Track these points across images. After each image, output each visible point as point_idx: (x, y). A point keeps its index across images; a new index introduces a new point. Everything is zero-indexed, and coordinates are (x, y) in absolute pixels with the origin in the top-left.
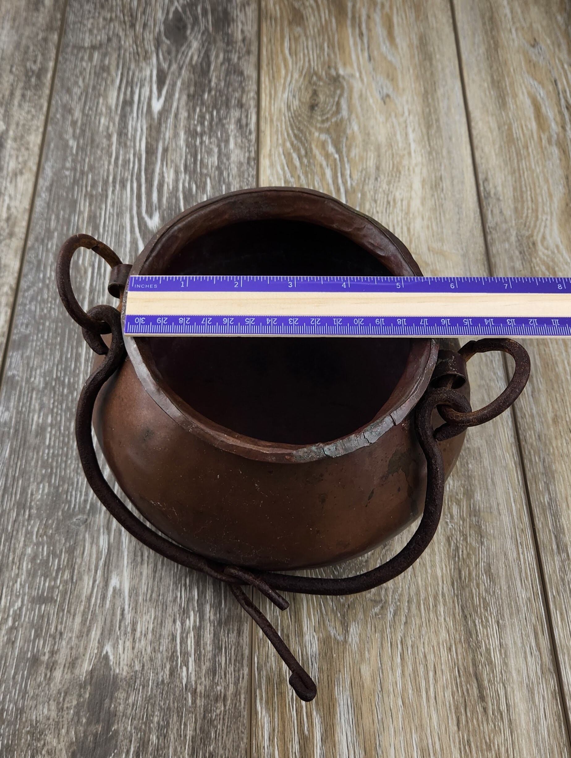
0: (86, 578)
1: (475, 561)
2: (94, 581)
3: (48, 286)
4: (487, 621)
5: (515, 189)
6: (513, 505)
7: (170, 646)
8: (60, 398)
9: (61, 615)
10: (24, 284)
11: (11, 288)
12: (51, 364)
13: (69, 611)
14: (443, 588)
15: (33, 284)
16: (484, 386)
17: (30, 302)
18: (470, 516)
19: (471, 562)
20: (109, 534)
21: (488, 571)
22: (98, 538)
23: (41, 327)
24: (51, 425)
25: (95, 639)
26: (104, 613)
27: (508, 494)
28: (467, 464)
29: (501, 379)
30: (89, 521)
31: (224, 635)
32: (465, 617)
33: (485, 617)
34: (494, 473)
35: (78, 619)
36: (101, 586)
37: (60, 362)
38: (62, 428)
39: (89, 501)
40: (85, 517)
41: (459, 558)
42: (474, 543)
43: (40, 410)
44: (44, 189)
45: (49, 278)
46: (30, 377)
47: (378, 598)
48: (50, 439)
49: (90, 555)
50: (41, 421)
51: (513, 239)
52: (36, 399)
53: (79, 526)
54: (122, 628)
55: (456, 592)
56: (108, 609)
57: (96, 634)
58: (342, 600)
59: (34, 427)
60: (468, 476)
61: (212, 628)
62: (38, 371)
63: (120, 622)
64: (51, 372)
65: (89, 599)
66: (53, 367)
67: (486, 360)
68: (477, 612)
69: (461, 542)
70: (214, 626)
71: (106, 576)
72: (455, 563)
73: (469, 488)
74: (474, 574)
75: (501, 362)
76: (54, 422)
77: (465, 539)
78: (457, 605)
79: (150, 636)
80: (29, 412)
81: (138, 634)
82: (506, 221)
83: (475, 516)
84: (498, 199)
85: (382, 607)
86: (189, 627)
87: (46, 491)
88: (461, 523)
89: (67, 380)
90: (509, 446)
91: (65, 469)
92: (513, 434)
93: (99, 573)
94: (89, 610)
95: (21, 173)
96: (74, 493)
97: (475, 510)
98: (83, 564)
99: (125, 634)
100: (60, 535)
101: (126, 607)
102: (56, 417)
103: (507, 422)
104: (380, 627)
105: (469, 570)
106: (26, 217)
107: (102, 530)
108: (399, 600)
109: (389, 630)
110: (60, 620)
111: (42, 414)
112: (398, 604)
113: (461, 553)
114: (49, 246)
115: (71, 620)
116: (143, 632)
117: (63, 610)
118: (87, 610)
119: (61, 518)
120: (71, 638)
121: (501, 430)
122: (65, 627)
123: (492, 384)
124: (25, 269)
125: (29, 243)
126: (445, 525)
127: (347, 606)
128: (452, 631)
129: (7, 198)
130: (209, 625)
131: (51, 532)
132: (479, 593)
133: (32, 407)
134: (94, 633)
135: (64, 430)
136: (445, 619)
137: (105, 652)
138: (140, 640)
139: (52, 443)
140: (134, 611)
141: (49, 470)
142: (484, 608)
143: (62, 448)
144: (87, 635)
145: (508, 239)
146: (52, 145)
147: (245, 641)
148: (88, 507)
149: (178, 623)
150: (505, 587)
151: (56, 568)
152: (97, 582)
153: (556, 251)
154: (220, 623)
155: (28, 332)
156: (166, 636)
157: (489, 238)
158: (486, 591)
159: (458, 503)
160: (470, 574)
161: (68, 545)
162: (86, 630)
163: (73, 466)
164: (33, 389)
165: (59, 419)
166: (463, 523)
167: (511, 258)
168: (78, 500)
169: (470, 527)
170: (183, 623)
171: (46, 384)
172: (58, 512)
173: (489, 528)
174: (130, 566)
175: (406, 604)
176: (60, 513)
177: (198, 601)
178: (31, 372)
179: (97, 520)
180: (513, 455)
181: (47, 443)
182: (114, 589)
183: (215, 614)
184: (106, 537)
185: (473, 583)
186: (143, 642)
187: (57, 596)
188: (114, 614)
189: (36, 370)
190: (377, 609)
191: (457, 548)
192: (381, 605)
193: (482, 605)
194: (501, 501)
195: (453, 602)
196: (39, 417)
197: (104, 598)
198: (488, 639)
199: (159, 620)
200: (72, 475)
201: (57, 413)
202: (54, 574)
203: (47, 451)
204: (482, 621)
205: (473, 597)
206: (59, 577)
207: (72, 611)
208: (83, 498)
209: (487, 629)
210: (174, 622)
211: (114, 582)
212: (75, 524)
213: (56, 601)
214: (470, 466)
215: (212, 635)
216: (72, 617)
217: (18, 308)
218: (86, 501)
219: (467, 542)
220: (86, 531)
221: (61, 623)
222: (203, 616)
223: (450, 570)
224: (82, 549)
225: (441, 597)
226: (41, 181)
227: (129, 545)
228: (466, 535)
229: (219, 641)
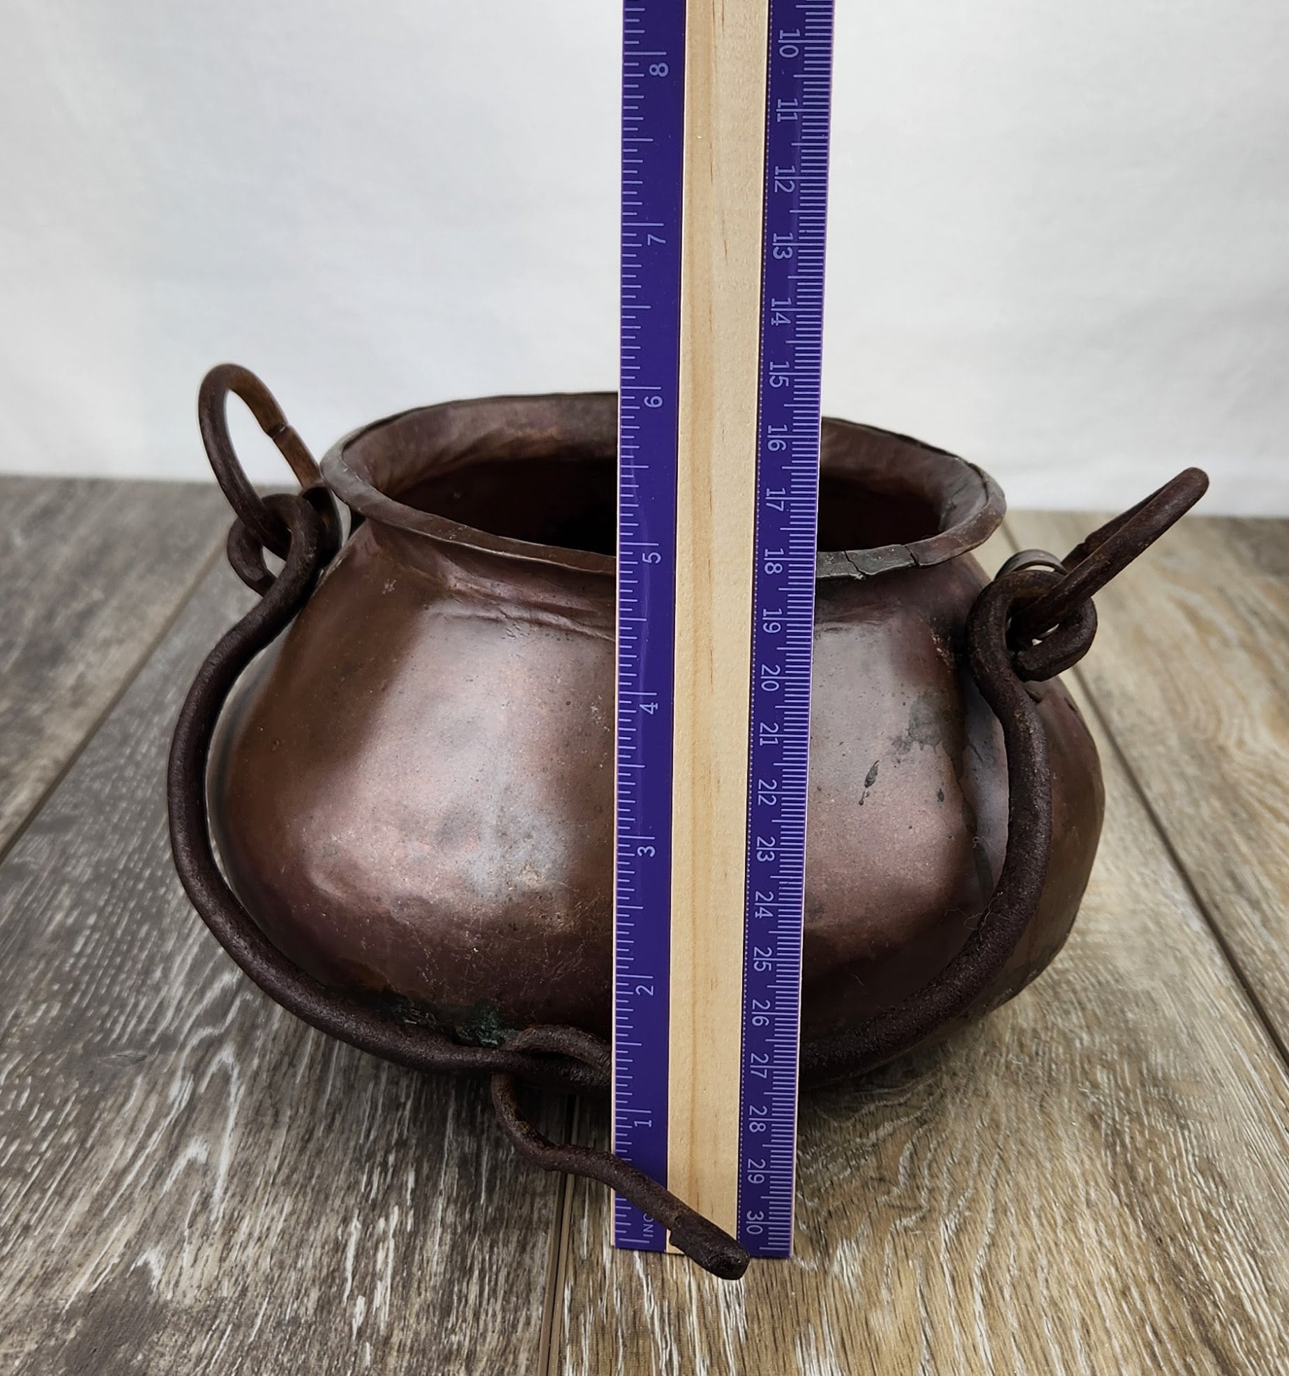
0: (119, 1144)
1: (1170, 1153)
2: (141, 1147)
3: (138, 765)
4: (1220, 1248)
5: (1163, 690)
6: (1253, 1072)
7: (325, 1260)
8: (126, 894)
9: (36, 1197)
10: (84, 759)
11: (56, 762)
12: (117, 852)
13: (59, 1193)
14: (1087, 1193)
15: (106, 760)
16: (1143, 911)
17: (92, 780)
18: (1143, 1085)
19: (1161, 1156)
20: (197, 1081)
21: (1207, 1167)
22: (167, 1084)
23: (108, 809)
24: (94, 928)
25: (117, 1239)
26: (155, 1199)
27: (1232, 1055)
28: (1122, 1011)
29: (1183, 904)
30: (148, 1060)
31: (481, 1250)
32: (1159, 1241)
33: (1213, 1242)
34: (1193, 1027)
35: (79, 1208)
36: (157, 1156)
37: (140, 849)
38: (119, 932)
39: (159, 1030)
40: (141, 1053)
41: (1123, 1145)
42: (1160, 1126)
43: (72, 908)
44: (163, 661)
45: (145, 756)
46: (64, 865)
47: (910, 1204)
48: (85, 945)
49: (141, 1110)
50: (70, 921)
51: (1173, 741)
52: (68, 893)
53: (124, 1065)
54: (200, 1224)
55: (1125, 1199)
56: (169, 1193)
57: (122, 1232)
58: (809, 1204)
59: (51, 928)
60: (1128, 1029)
61: (448, 1237)
62: (84, 861)
63: (195, 1215)
64: (112, 863)
65: (119, 1176)
66: (119, 858)
67: (1143, 879)
68: (1189, 1234)
69: (1127, 1123)
70: (454, 1233)
71: (173, 1141)
72: (1114, 1154)
73: (1133, 1045)
74: (1170, 1173)
75: (1179, 882)
76: (102, 923)
77: (1136, 1118)
78: (1130, 1220)
79: (273, 1241)
80: (46, 909)
81: (241, 1236)
82: (1151, 722)
83: (1155, 1085)
84: (1131, 700)
85: (923, 1219)
86: (385, 1232)
87: (54, 1012)
88: (1122, 1095)
89: (147, 873)
90: (1223, 991)
91: (110, 987)
92: (1229, 975)
93: (156, 1137)
94: (114, 1193)
95: (120, 642)
96: (122, 1019)
97: (1155, 1078)
98: (118, 1120)
99: (205, 1234)
100: (68, 1076)
101: (218, 1193)
102: (109, 918)
103: (1212, 959)
104: (919, 1249)
105: (1156, 1167)
106: (116, 687)
107: (179, 1073)
108: (969, 1209)
109: (944, 1256)
110: (31, 1205)
111: (75, 913)
112: (967, 1214)
113: (1127, 1140)
114: (156, 719)
115: (61, 1206)
116: (256, 1235)
117: (44, 1191)
118: (108, 1192)
119: (80, 1052)
120: (51, 1236)
121: (1196, 966)
122: (40, 1219)
123: (1163, 909)
124: (94, 743)
125: (114, 716)
126: (1079, 1098)
127: (824, 1213)
128: (1126, 1263)
129: (81, 667)
130: (439, 1230)
131: (47, 1071)
132: (1191, 1204)
133: (56, 903)
134: (116, 1230)
135: (124, 933)
136: (1100, 1243)
137: (140, 1263)
138: (244, 1247)
139: (89, 950)
140: (238, 1198)
141: (71, 986)
142: (1207, 1227)
143: (112, 959)
144: (98, 1233)
145: (1162, 742)
146: (194, 618)
147: (538, 1261)
148: (153, 1039)
149: (355, 1225)
150: (1258, 1196)
151: (44, 1124)
152: (148, 1151)
153: (1272, 757)
154: (470, 1229)
155: (77, 812)
156: (318, 1243)
157: (1119, 740)
158: (1209, 1200)
159: (1109, 1067)
160: (1159, 1173)
161: (86, 1091)
162: (97, 1224)
163: (130, 983)
164: (63, 882)
165: (115, 919)
166: (1127, 1095)
167: (1174, 763)
168: (129, 1029)
169: (1146, 1102)
170: (367, 1224)
171: (97, 877)
172: (76, 1042)
173: (1195, 1102)
174: (240, 1130)
175: (990, 1215)
176: (80, 1046)
177: (413, 1191)
178: (67, 859)
179: (172, 1058)
180: (1237, 1004)
181: (77, 949)
182: (191, 1164)
183: (460, 1214)
184: (189, 1086)
185: (1170, 1187)
186: (251, 1251)
187: (35, 1167)
188: (181, 1201)
189: (80, 857)
190: (909, 1221)
191: (1117, 1133)
192: (919, 1214)
193: (1202, 1224)
194: (1218, 1066)
195: (1120, 1215)
196: (67, 916)
197: (160, 1175)
198: (1230, 1278)
199: (304, 1217)
200: (125, 994)
201: (112, 913)
202: (37, 1134)
203: (72, 961)
204: (1206, 1249)
205: (1173, 1209)
206: (50, 1138)
207: (69, 1191)
208: (143, 1026)
209: (1223, 1263)
210: (346, 1221)
211: (195, 1150)
212: (113, 1062)
213: (27, 1176)
214: (1130, 1015)
215: (447, 1248)
216: (64, 1201)
217: (64, 785)
218: (149, 1032)
219: (1142, 1124)
220: (137, 1074)
221: (34, 1211)
222: (425, 1217)
223: (1105, 1166)
224: (121, 1099)
225: (1084, 1207)
226: (159, 654)
227: (245, 1096)
228: (1139, 1114)
229: (464, 1259)
